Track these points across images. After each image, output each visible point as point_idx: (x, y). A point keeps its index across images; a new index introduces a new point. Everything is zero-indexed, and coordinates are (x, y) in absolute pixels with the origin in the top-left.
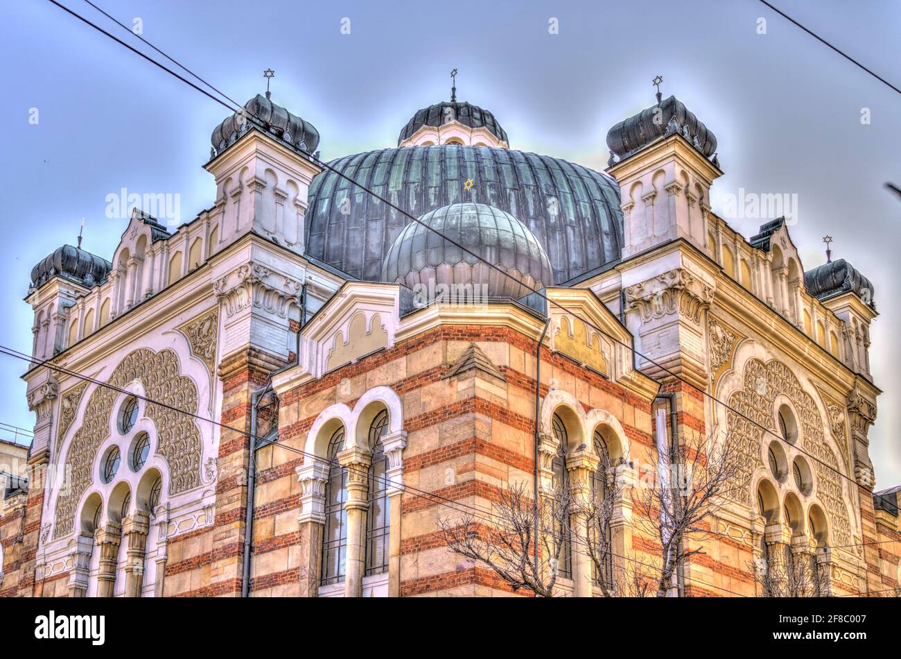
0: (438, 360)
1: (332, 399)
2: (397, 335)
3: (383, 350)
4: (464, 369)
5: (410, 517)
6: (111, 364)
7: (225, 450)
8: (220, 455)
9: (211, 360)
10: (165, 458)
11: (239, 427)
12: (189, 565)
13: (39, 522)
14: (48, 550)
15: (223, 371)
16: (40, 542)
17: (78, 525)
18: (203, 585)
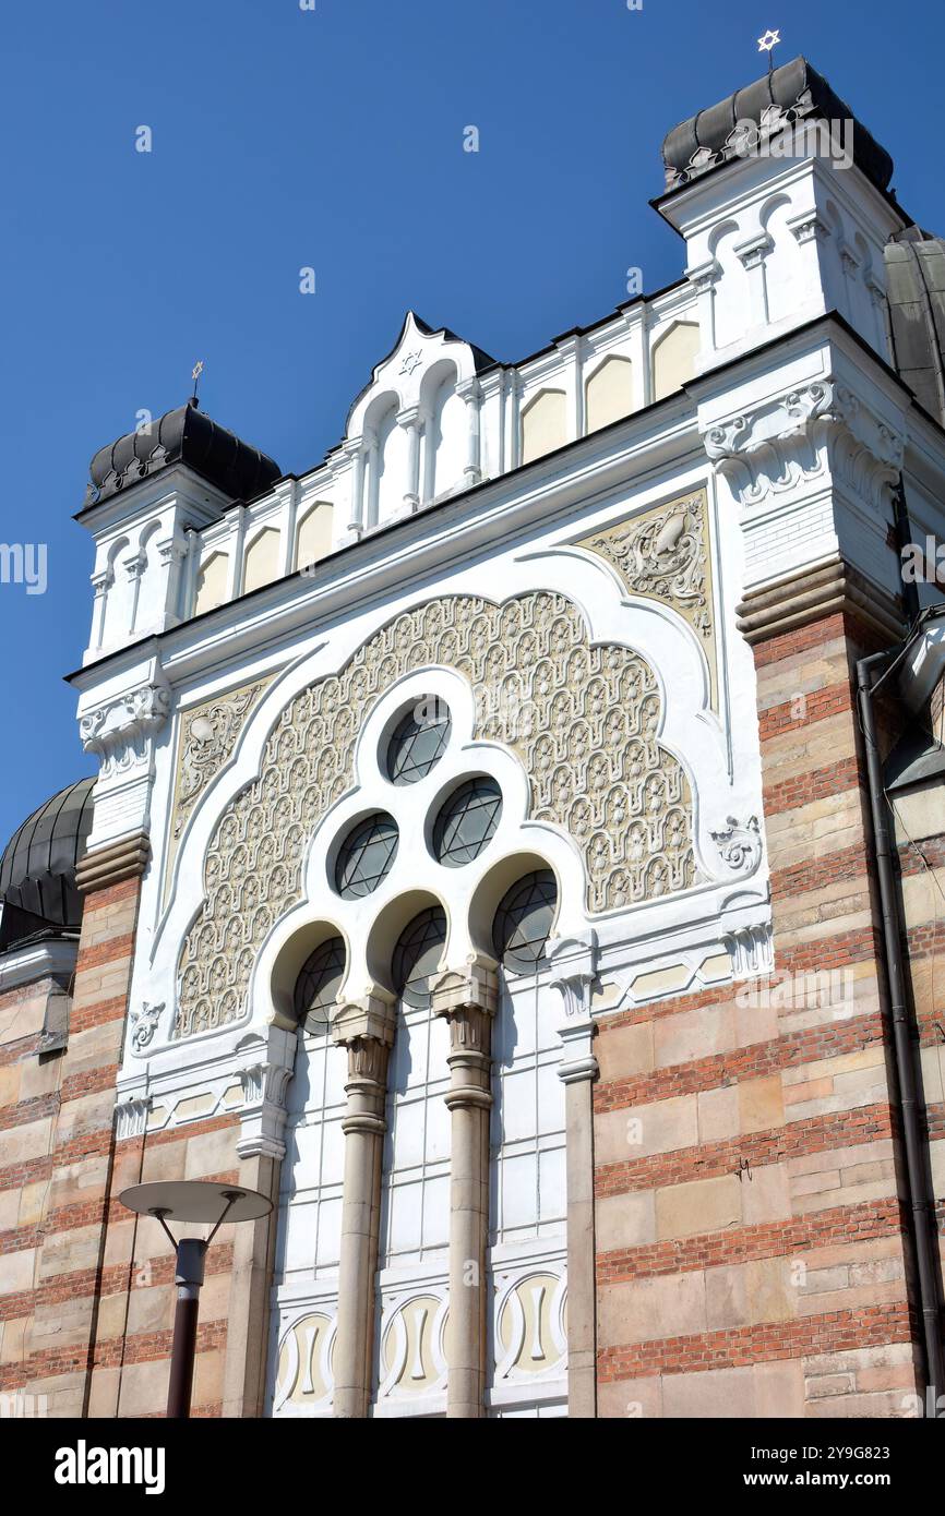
6: (344, 639)
7: (781, 796)
8: (769, 810)
9: (696, 601)
10: (563, 829)
11: (836, 740)
12: (685, 1080)
13: (125, 1000)
14: (159, 1064)
15: (753, 618)
16: (130, 1049)
17: (262, 1009)
18: (753, 1127)
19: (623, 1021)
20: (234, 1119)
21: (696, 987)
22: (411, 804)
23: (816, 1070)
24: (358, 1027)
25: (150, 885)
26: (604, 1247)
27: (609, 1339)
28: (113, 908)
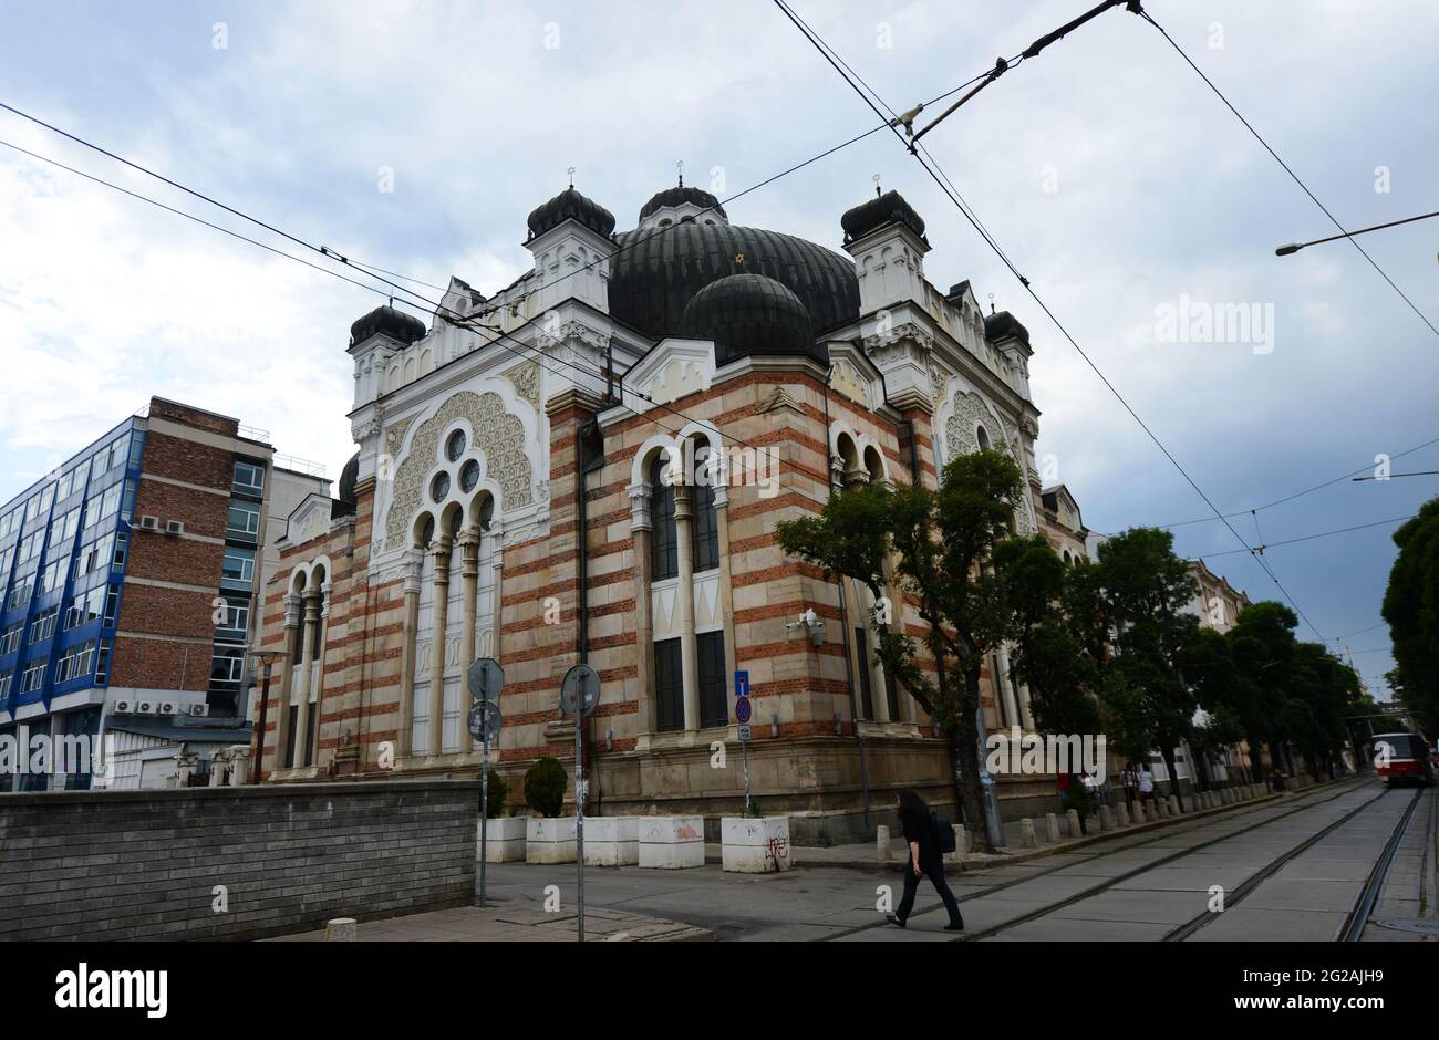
0: (752, 400)
1: (654, 431)
2: (713, 380)
3: (700, 392)
4: (777, 406)
5: (736, 524)
6: (435, 404)
7: (556, 474)
8: (552, 478)
9: (536, 401)
10: (496, 481)
11: (569, 454)
12: (526, 569)
13: (370, 538)
14: (380, 561)
15: (549, 409)
16: (372, 554)
17: (410, 539)
18: (542, 585)
19: (511, 549)
20: (401, 581)
21: (531, 538)
22: (454, 470)
23: (558, 567)
24: (438, 549)
25: (377, 494)
26: (504, 623)
27: (505, 652)
28: (366, 504)
